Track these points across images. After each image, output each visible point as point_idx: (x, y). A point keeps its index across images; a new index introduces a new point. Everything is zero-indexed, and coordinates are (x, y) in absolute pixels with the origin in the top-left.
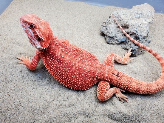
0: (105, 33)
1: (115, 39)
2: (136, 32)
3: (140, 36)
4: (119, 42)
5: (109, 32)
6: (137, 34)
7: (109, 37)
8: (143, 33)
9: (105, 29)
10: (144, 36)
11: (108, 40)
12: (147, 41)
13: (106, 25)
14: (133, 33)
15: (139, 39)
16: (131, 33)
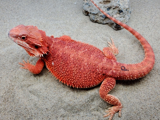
0: (89, 11)
1: (99, 15)
2: (119, 6)
3: (122, 9)
4: (103, 18)
5: (93, 9)
6: (120, 7)
7: (94, 14)
8: (125, 5)
9: (88, 7)
10: (126, 8)
11: (92, 17)
12: (128, 12)
13: (88, 3)
14: (116, 7)
15: (122, 12)
16: (114, 7)
